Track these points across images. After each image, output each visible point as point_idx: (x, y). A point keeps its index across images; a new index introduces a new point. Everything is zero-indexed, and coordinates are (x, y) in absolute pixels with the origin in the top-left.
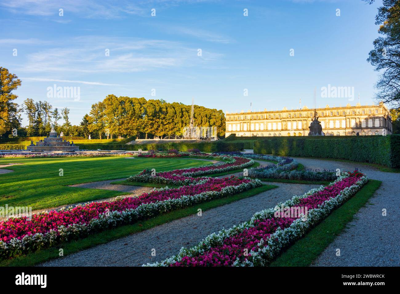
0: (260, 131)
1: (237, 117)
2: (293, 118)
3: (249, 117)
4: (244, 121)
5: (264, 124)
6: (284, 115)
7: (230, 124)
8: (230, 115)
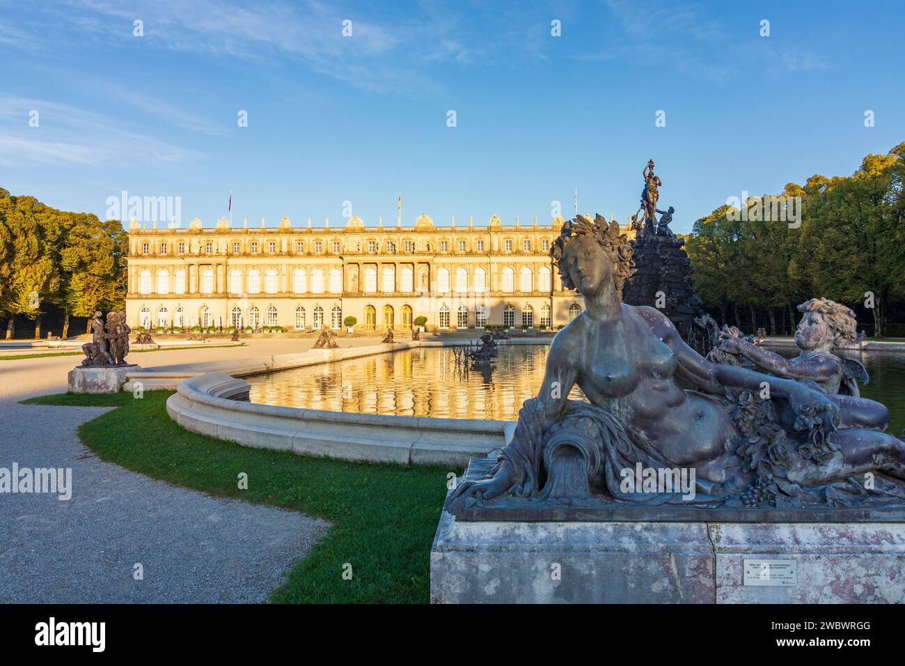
0: (263, 295)
1: (176, 246)
2: (383, 254)
3: (222, 243)
4: (202, 260)
5: (279, 271)
6: (351, 243)
7: (145, 267)
8: (146, 234)
